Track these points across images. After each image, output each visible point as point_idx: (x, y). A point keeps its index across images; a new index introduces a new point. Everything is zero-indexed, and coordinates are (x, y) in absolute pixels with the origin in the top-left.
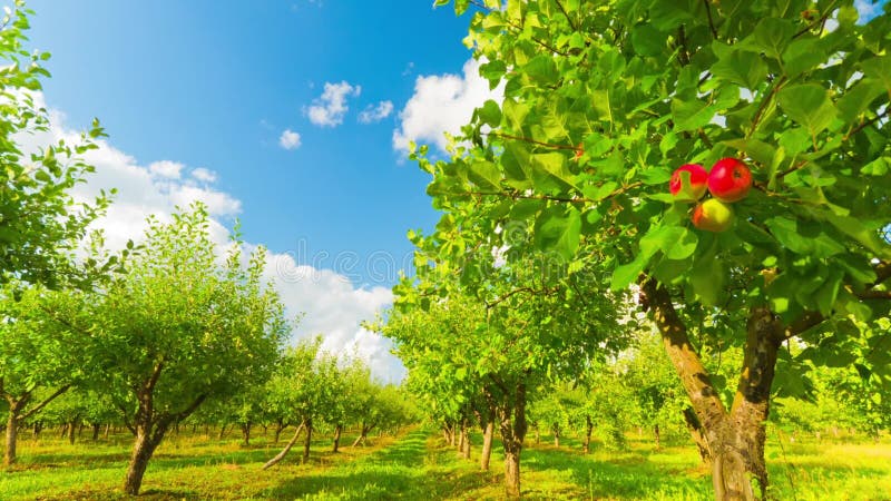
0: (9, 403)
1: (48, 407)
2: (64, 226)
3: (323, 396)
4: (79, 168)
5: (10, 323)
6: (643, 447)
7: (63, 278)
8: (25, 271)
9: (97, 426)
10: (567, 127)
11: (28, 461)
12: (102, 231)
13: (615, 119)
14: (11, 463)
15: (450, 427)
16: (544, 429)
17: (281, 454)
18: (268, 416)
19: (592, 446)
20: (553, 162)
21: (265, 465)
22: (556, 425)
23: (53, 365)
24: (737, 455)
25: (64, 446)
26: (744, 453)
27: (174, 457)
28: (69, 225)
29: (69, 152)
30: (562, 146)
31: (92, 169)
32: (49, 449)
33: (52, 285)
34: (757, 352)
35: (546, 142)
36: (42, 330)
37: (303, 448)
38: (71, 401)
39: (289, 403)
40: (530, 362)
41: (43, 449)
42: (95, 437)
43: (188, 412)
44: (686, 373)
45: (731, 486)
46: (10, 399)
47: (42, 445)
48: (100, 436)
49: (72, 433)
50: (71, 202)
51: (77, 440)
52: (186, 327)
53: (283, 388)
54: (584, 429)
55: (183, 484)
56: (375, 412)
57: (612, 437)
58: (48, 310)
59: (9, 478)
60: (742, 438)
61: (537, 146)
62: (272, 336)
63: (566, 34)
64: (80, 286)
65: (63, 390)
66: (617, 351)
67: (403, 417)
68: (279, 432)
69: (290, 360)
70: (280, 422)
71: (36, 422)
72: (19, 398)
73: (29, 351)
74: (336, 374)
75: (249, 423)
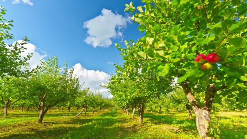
0: (4, 102)
1: (15, 103)
2: (19, 62)
3: (90, 101)
4: (22, 49)
5: (4, 85)
6: (174, 112)
7: (19, 74)
8: (9, 73)
9: (29, 108)
10: (165, 43)
11: (11, 115)
12: (29, 63)
13: (178, 42)
14: (6, 116)
15: (123, 108)
16: (148, 108)
17: (79, 114)
18: (75, 105)
19: (160, 112)
20: (161, 53)
21: (75, 116)
22: (151, 108)
23: (17, 94)
24: (203, 117)
25: (20, 112)
26: (205, 116)
27: (50, 114)
28: (20, 62)
29: (19, 45)
30: (163, 48)
31: (26, 49)
32: (16, 112)
33: (16, 76)
34: (209, 94)
35: (159, 47)
36: (13, 86)
37: (85, 113)
38: (21, 102)
39: (81, 103)
40: (146, 94)
41: (14, 112)
42: (28, 110)
43: (54, 105)
44: (190, 98)
45: (201, 123)
46: (5, 101)
47: (14, 111)
48: (29, 110)
49: (22, 109)
50: (20, 57)
51: (23, 110)
52: (53, 86)
53: (80, 100)
54: (159, 109)
55: (53, 121)
56: (103, 105)
57: (166, 111)
58: (15, 81)
59: (6, 119)
60: (204, 113)
61: (156, 48)
62: (76, 88)
63: (162, 18)
64: (24, 76)
65: (19, 99)
66: (169, 92)
67: (111, 106)
68: (78, 109)
69: (81, 93)
70: (78, 106)
71: (12, 107)
72: (7, 101)
73: (10, 91)
74: (93, 96)
75: (70, 107)
